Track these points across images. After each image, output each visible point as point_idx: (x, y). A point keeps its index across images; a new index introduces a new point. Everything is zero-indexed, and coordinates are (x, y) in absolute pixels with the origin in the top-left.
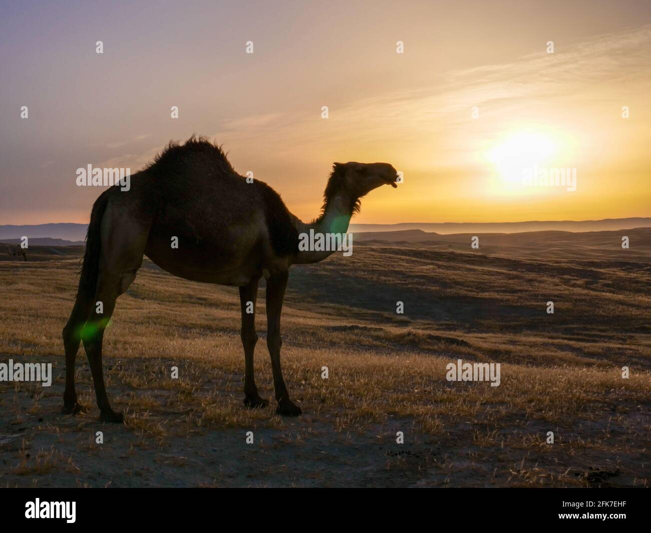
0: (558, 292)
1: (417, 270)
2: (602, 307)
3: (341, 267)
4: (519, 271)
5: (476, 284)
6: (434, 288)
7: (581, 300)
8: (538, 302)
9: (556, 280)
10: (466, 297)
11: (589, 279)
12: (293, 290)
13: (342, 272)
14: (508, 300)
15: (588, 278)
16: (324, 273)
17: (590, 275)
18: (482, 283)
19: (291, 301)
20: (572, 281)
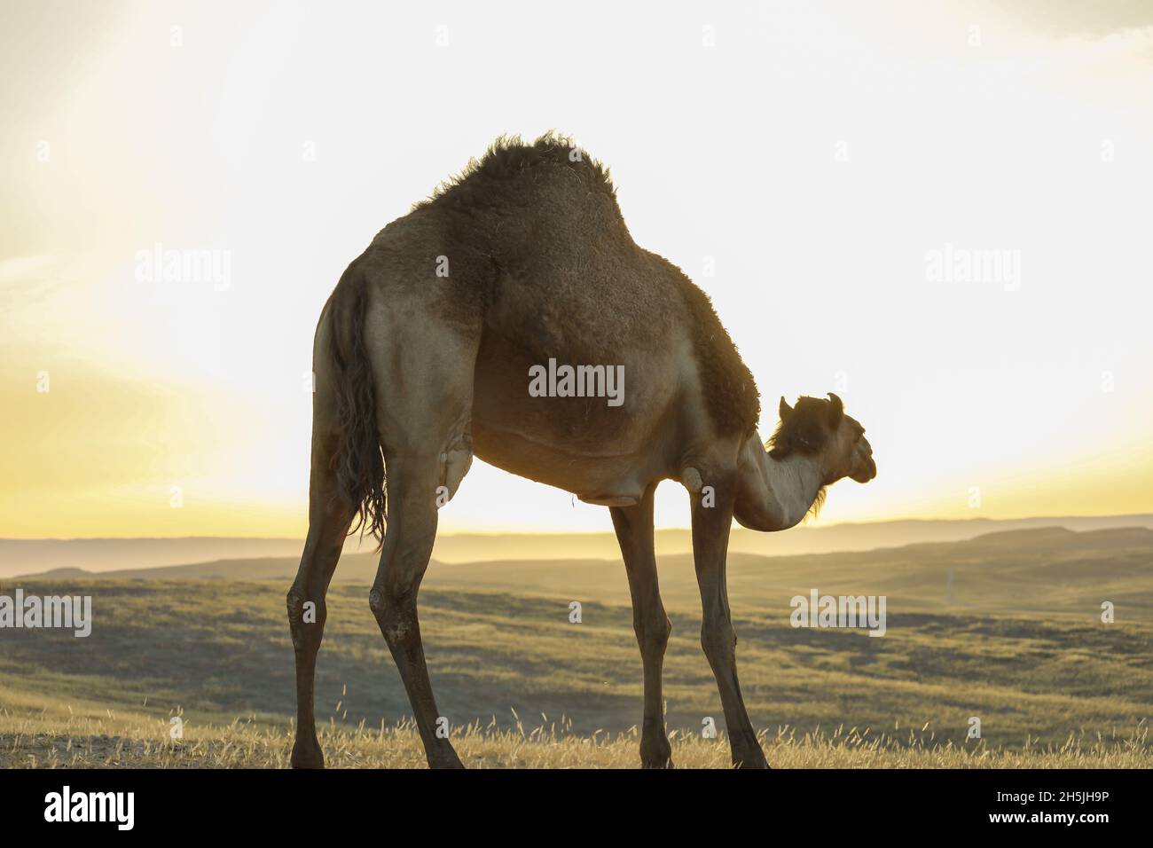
0: (798, 682)
1: (451, 635)
2: (909, 713)
3: (268, 628)
4: (689, 638)
5: (601, 665)
6: (507, 675)
7: (855, 698)
8: (759, 702)
9: (780, 655)
10: (587, 696)
11: (856, 651)
12: (161, 681)
13: (273, 639)
14: (689, 700)
15: (851, 651)
16: (230, 640)
17: (853, 644)
18: (617, 663)
19: (162, 706)
20: (815, 657)
